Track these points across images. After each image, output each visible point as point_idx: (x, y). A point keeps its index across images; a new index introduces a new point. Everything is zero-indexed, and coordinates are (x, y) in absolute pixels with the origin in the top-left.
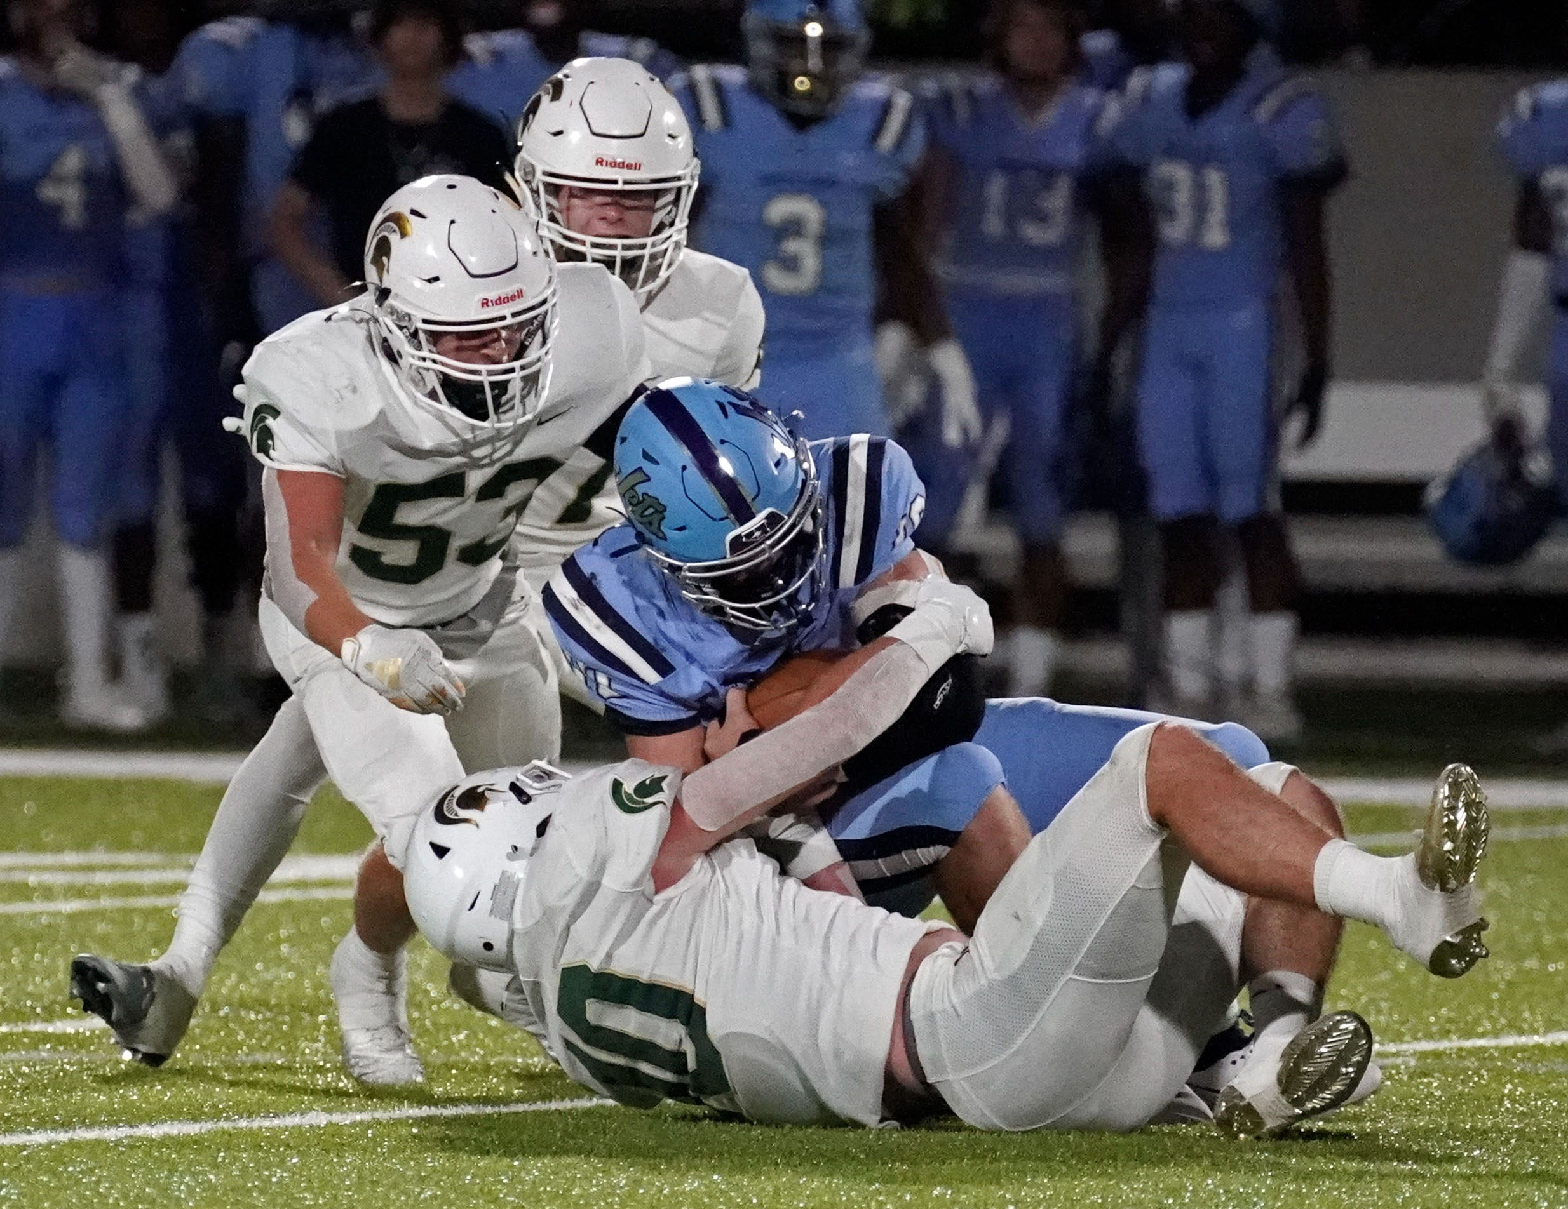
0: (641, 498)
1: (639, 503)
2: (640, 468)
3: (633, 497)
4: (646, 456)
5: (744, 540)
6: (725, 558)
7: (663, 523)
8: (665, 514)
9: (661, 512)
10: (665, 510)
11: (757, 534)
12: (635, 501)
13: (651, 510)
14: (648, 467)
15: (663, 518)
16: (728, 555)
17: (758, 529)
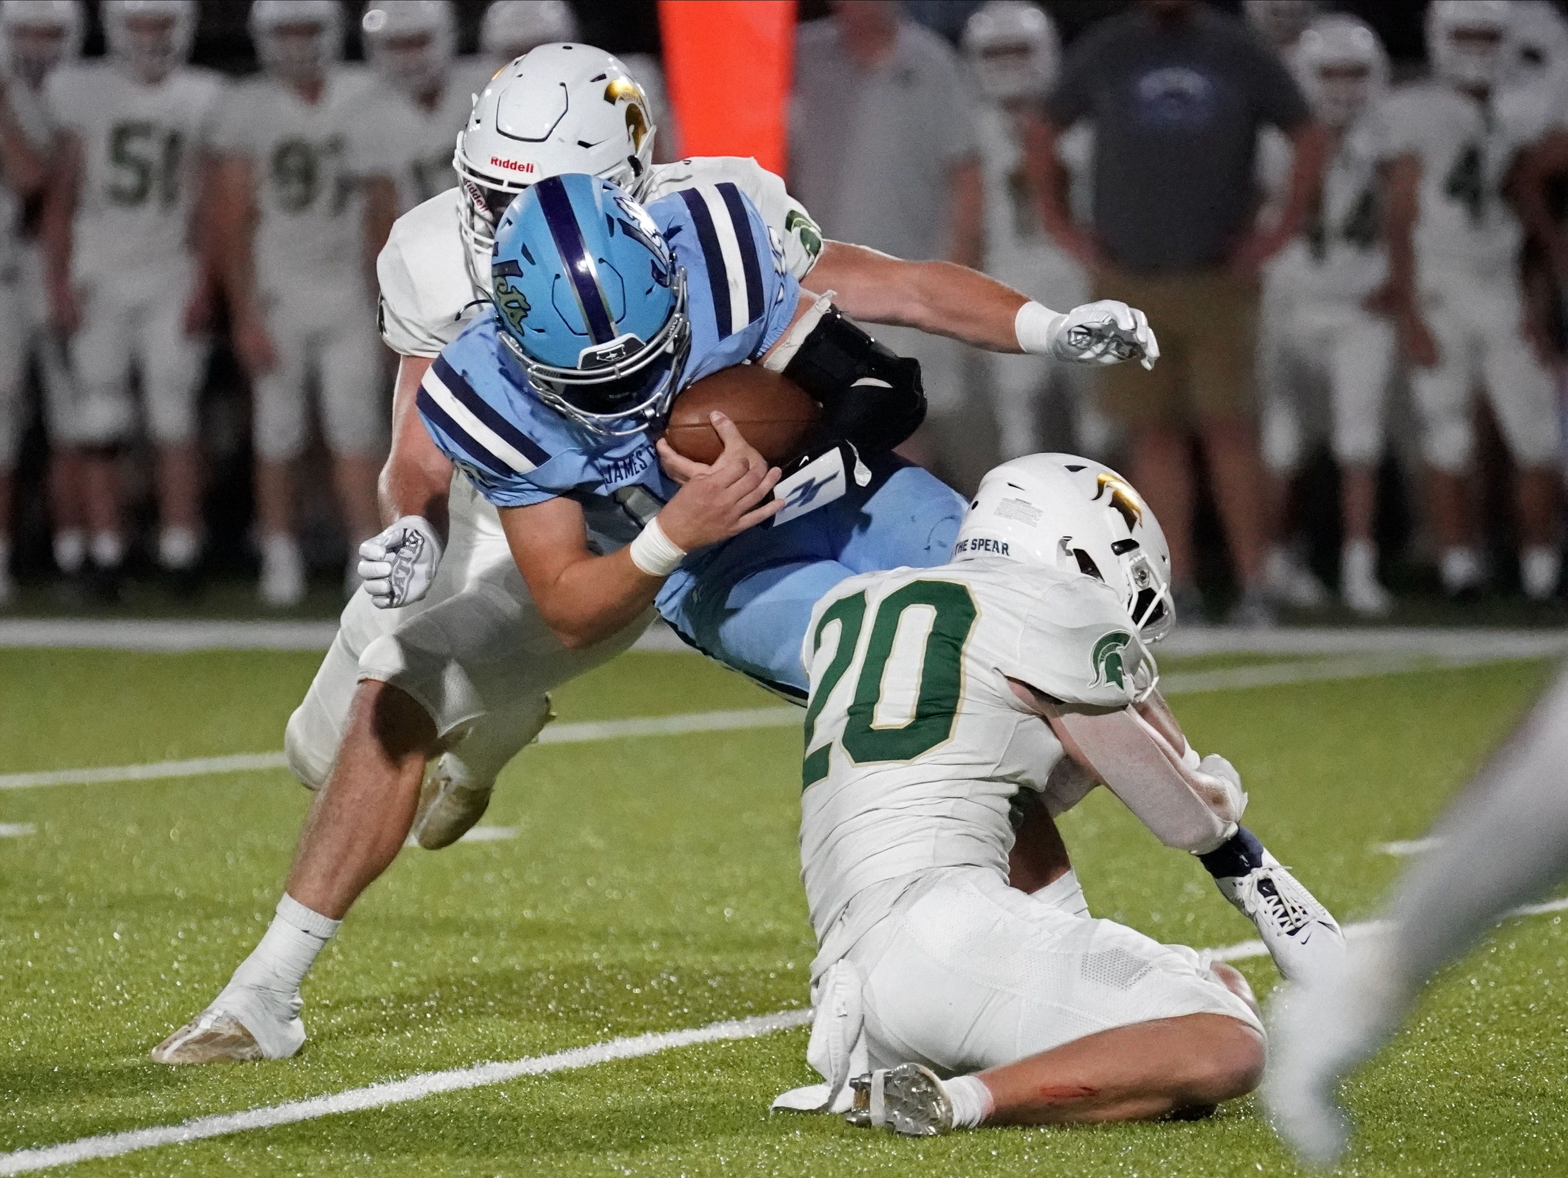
0: (509, 290)
1: (506, 293)
2: (516, 261)
3: (502, 285)
4: (525, 251)
5: (598, 358)
6: (575, 369)
7: (524, 320)
8: (528, 312)
9: (525, 310)
10: (529, 309)
11: (613, 355)
12: (502, 289)
13: (515, 305)
14: (523, 263)
15: (526, 316)
16: (579, 367)
17: (613, 352)
